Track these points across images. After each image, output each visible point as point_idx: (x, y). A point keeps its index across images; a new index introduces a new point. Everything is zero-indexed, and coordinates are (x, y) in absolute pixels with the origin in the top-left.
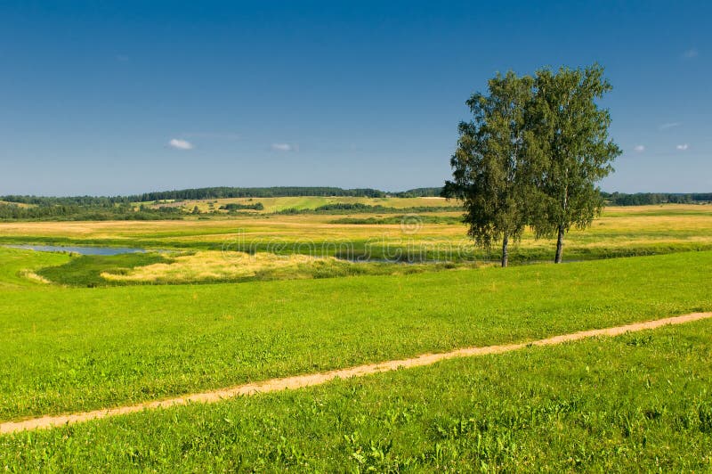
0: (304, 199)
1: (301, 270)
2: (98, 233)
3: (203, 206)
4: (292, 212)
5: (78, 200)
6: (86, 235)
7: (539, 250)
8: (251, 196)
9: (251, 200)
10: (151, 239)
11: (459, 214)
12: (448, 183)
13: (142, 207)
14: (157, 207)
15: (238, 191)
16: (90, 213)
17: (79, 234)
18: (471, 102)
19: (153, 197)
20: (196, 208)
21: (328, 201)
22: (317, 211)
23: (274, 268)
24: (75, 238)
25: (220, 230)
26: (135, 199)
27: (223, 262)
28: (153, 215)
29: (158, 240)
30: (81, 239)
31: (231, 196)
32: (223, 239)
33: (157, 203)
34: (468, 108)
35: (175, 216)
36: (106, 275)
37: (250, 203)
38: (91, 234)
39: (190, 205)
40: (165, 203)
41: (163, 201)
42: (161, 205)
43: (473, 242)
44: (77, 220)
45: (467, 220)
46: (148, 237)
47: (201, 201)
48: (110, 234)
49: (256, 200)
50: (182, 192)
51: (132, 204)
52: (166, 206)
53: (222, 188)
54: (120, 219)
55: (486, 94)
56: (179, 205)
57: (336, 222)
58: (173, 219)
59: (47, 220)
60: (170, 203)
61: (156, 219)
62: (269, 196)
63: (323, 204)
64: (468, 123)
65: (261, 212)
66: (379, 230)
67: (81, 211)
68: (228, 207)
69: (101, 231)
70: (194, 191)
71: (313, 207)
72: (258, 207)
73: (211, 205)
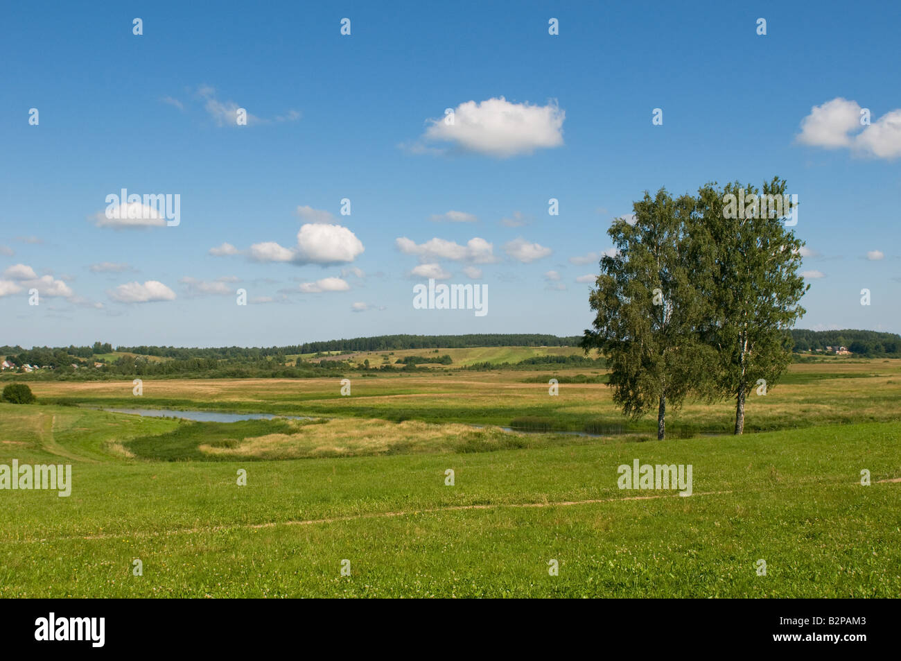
0: (505, 350)
1: (448, 443)
2: (227, 394)
3: (375, 360)
4: (486, 367)
5: (224, 351)
6: (212, 397)
7: (780, 418)
8: (438, 347)
9: (437, 351)
10: (289, 403)
11: (603, 372)
12: (587, 332)
13: (299, 360)
14: (318, 361)
15: (422, 340)
16: (232, 369)
17: (205, 395)
18: (614, 232)
19: (315, 348)
20: (367, 362)
21: (540, 352)
22: (520, 366)
23: (416, 440)
24: (198, 401)
25: (381, 391)
26: (292, 350)
27: (356, 432)
28: (306, 371)
29: (297, 403)
30: (205, 401)
31: (413, 346)
32: (377, 403)
33: (319, 355)
34: (610, 239)
35: (336, 373)
36: (204, 448)
37: (435, 356)
38: (218, 396)
39: (360, 357)
40: (329, 355)
41: (326, 353)
42: (323, 359)
43: (620, 409)
44: (212, 377)
45: (612, 380)
46: (286, 400)
47: (373, 353)
48: (241, 395)
49: (443, 352)
50: (352, 341)
51: (288, 357)
52: (328, 359)
53: (401, 336)
54: (265, 376)
55: (632, 220)
56: (345, 358)
57: (531, 381)
58: (331, 376)
59: (176, 378)
60: (335, 356)
61: (309, 376)
62: (461, 346)
63: (529, 356)
64: (613, 257)
65: (448, 367)
66: (582, 391)
67: (219, 367)
68: (407, 360)
69: (231, 392)
70: (365, 340)
71: (516, 359)
72: (446, 360)
73: (386, 358)
